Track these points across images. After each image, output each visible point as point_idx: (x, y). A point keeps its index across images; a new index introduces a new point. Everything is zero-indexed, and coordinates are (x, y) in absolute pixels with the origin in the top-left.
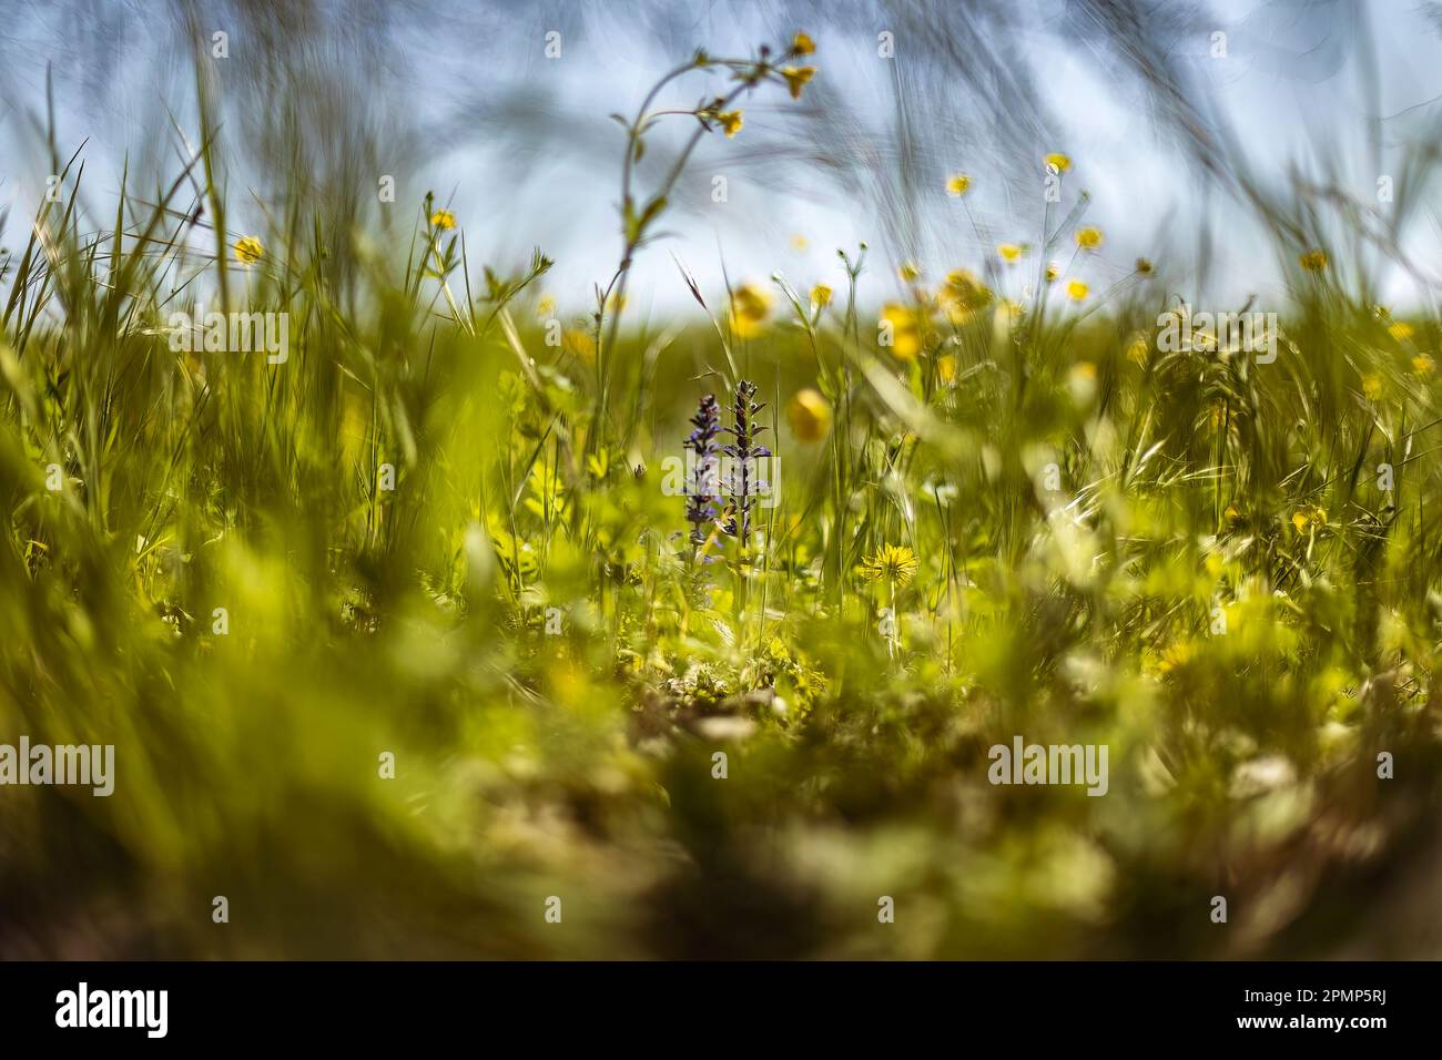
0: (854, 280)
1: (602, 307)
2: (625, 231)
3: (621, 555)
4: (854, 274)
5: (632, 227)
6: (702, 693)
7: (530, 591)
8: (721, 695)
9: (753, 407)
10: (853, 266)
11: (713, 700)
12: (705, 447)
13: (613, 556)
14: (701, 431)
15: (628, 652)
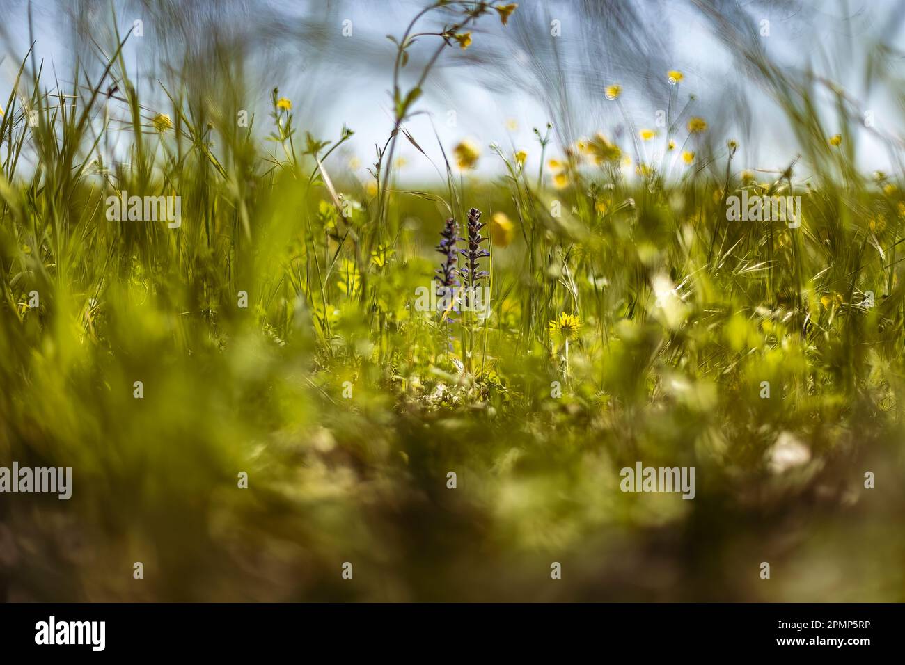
0: (543, 147)
1: (380, 160)
2: (395, 109)
3: (394, 316)
4: (544, 144)
5: (399, 107)
6: (444, 403)
7: (337, 338)
8: (456, 405)
9: (479, 225)
10: (543, 139)
11: (451, 408)
12: (449, 250)
13: (389, 316)
14: (447, 240)
15: (398, 377)
